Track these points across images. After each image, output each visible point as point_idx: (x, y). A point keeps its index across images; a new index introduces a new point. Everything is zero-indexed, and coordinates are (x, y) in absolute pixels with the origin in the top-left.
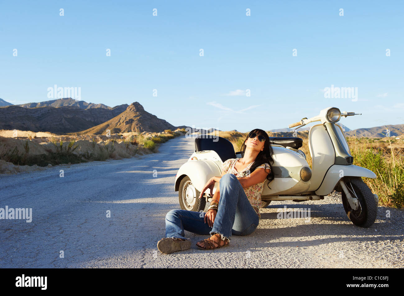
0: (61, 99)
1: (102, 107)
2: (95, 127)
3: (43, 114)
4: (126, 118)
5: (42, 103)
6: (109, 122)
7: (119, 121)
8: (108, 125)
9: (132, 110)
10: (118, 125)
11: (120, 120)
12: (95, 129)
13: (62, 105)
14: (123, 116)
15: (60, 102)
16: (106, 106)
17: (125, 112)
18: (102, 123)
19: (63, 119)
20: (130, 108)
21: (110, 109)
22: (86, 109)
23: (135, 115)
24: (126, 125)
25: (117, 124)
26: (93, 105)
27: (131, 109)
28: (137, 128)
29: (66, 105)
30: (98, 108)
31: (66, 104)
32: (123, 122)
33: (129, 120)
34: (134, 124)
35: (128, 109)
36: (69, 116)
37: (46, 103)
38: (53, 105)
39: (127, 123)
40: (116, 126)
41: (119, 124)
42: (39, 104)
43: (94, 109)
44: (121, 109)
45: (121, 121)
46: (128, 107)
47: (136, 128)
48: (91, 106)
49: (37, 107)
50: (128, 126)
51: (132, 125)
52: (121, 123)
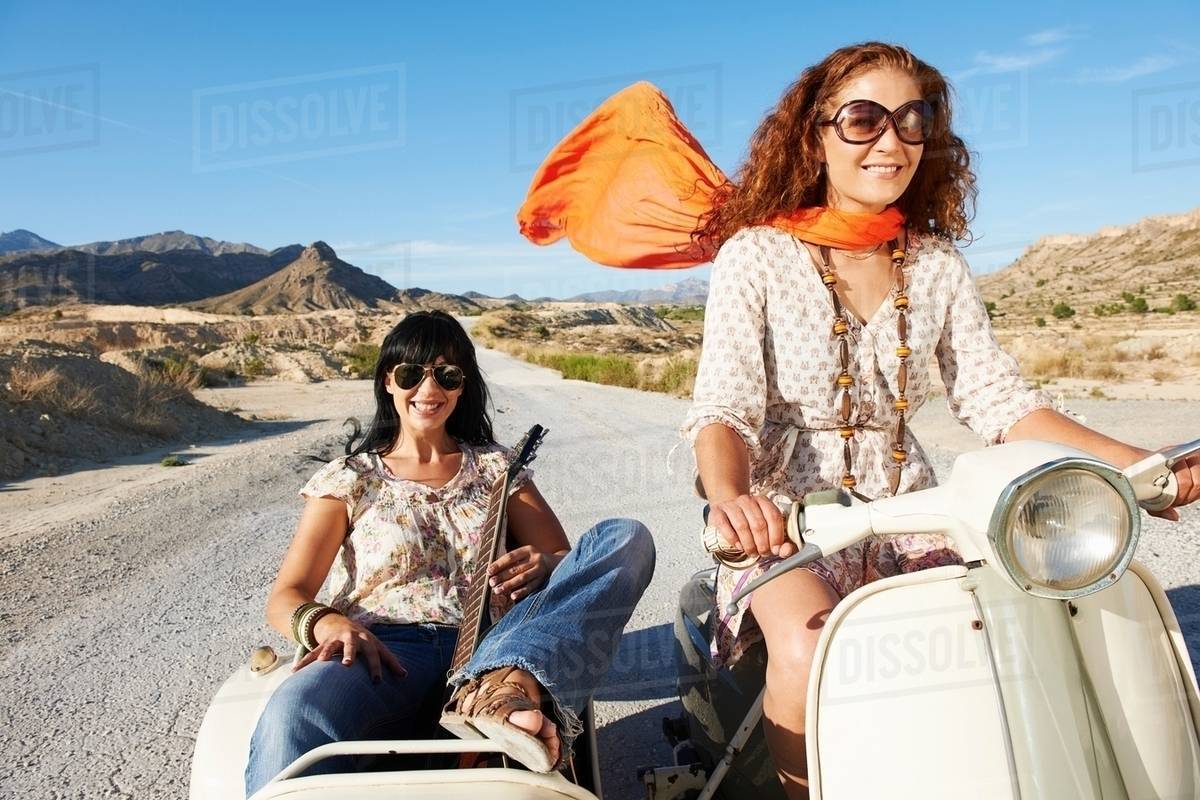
0: (160, 234)
1: (248, 250)
2: (239, 291)
3: (130, 267)
4: (300, 273)
6: (267, 280)
7: (288, 280)
8: (265, 288)
9: (313, 256)
10: (285, 289)
11: (289, 277)
13: (164, 246)
14: (295, 270)
15: (159, 241)
16: (256, 249)
17: (300, 260)
18: (252, 282)
19: (173, 276)
20: (308, 254)
23: (318, 268)
24: (302, 286)
25: (284, 284)
26: (230, 245)
27: (309, 256)
29: (174, 246)
30: (241, 253)
31: (172, 243)
32: (295, 281)
33: (308, 278)
34: (318, 284)
35: (304, 256)
36: (184, 269)
38: (144, 246)
39: (303, 282)
40: (282, 288)
41: (287, 284)
43: (232, 256)
44: (290, 254)
45: (292, 279)
46: (303, 252)
47: (322, 293)
48: (224, 249)
50: (305, 288)
51: (313, 286)
52: (292, 283)
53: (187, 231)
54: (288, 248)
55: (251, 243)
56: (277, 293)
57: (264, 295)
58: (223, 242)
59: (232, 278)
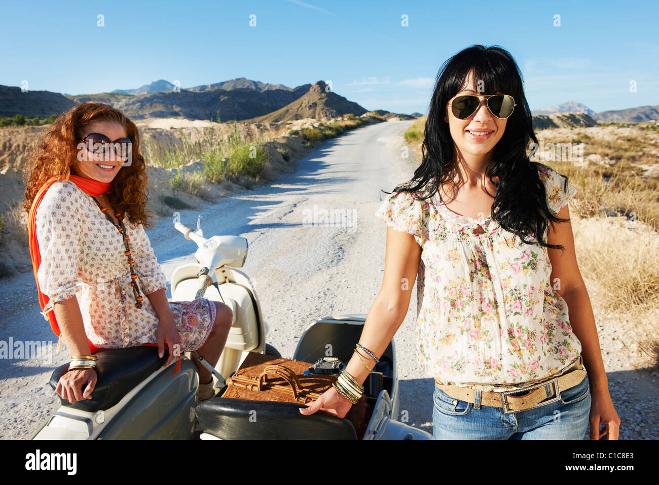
0: (233, 80)
1: (282, 88)
2: (272, 113)
3: (213, 99)
4: (309, 101)
5: (212, 86)
6: (289, 106)
7: (301, 106)
8: (288, 111)
9: (316, 91)
10: (299, 111)
11: (302, 104)
12: (273, 116)
13: (235, 87)
14: (306, 100)
15: (232, 84)
16: (286, 87)
17: (309, 93)
18: (281, 107)
19: (236, 104)
20: (313, 89)
21: (290, 90)
22: (262, 92)
23: (319, 97)
24: (309, 109)
25: (298, 108)
26: (271, 86)
27: (315, 90)
28: (323, 113)
29: (240, 87)
30: (276, 90)
31: (240, 85)
32: (305, 107)
33: (313, 104)
34: (318, 108)
35: (311, 90)
36: (243, 100)
37: (217, 85)
38: (224, 87)
39: (310, 107)
40: (297, 111)
41: (301, 108)
42: (210, 86)
43: (271, 91)
44: (303, 90)
45: (303, 105)
46: (311, 88)
47: (321, 113)
48: (268, 88)
49: (207, 90)
50: (311, 111)
51: (316, 109)
52: (304, 108)
53: (248, 78)
54: (303, 86)
55: (283, 84)
56: (295, 114)
57: (287, 115)
58: (267, 84)
59: (270, 105)
